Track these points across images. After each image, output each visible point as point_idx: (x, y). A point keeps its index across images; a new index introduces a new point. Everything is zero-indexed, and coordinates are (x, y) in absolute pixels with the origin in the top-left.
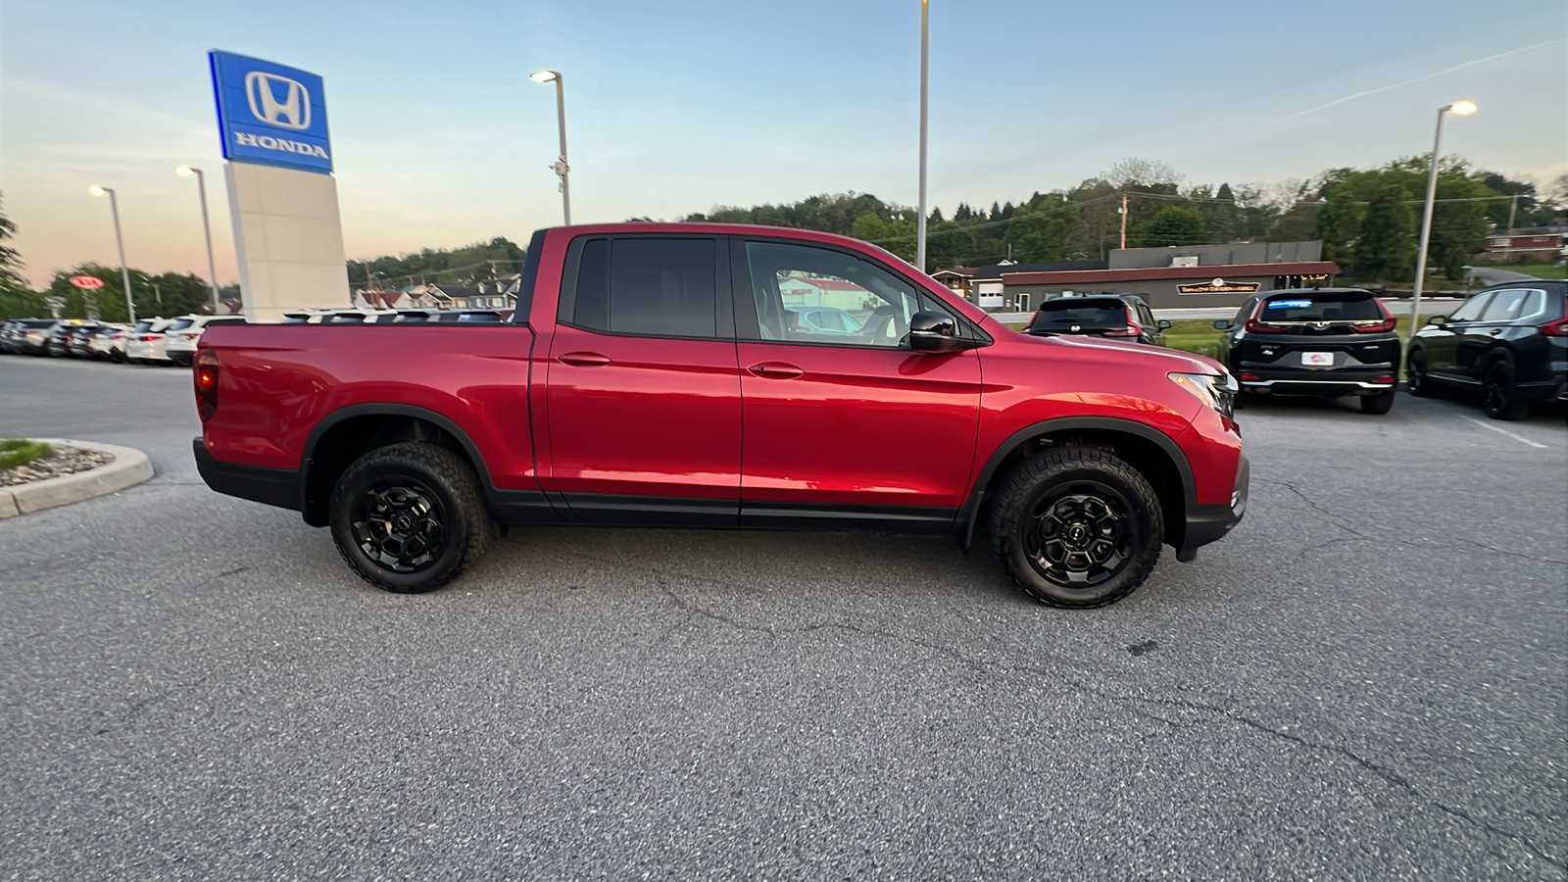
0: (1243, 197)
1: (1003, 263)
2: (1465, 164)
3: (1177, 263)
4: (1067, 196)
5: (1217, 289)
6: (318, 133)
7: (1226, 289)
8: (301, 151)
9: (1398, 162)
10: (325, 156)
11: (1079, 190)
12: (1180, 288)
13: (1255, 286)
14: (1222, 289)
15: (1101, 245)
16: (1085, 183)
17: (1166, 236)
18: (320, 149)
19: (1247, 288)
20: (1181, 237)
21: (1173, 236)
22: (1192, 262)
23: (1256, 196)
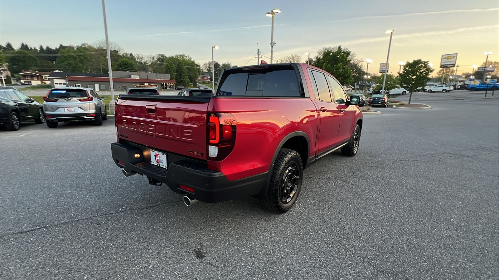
0: (138, 58)
1: (57, 71)
2: (191, 58)
3: (133, 77)
4: (76, 48)
5: (146, 86)
7: (149, 86)
9: (178, 55)
11: (81, 47)
12: (136, 85)
13: (157, 86)
14: (148, 86)
15: (101, 68)
16: (83, 44)
17: (124, 68)
19: (155, 86)
20: (129, 69)
21: (126, 68)
22: (137, 77)
23: (142, 58)
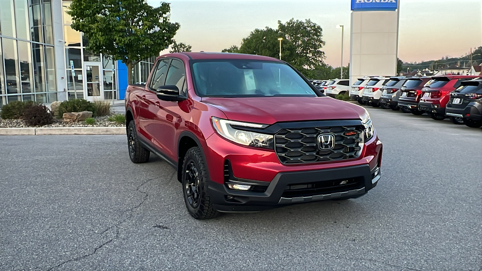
8: (382, 1)
10: (394, 2)
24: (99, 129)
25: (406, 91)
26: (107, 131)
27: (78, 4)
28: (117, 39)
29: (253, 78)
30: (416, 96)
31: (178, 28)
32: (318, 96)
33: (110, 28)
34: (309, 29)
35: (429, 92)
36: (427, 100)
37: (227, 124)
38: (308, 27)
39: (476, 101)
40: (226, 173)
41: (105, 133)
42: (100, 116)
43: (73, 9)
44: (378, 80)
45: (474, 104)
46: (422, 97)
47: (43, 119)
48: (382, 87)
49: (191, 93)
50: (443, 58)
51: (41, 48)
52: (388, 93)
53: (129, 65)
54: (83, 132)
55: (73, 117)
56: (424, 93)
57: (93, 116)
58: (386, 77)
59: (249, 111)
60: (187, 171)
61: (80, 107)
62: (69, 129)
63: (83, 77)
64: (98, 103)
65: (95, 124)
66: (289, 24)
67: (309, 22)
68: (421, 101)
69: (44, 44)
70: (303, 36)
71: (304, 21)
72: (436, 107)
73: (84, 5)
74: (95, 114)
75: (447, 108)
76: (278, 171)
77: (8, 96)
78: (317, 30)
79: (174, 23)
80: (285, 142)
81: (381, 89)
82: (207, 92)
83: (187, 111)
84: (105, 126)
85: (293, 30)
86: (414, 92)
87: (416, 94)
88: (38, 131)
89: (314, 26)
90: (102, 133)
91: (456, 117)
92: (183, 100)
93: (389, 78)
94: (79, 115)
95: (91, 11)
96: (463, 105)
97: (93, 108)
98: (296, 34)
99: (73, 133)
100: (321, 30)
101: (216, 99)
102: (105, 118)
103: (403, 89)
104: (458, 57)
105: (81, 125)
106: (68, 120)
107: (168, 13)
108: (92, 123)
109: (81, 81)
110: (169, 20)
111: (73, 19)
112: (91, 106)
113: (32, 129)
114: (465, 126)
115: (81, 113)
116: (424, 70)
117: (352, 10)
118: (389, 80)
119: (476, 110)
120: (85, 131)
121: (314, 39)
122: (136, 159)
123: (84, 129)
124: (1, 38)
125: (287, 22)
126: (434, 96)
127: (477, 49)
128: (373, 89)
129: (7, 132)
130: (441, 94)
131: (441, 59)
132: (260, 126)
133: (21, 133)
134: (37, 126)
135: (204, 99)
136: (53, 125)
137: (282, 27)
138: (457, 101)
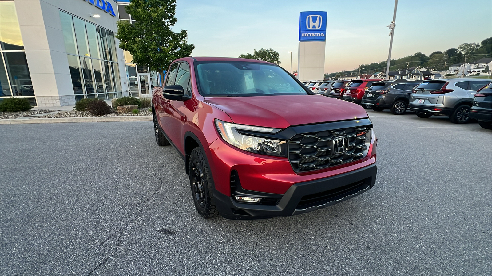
6: (323, 29)
8: (317, 36)
10: (324, 36)
18: (323, 34)
24: (142, 117)
25: (334, 89)
26: (147, 118)
27: (122, 30)
28: (151, 55)
29: (252, 78)
30: (340, 92)
31: (193, 48)
32: (309, 95)
33: (145, 47)
34: (271, 54)
35: (350, 90)
36: (348, 95)
37: (232, 128)
38: (271, 53)
39: (383, 95)
40: (232, 184)
41: (146, 120)
42: (144, 108)
43: (119, 34)
44: (315, 83)
45: (382, 97)
46: (345, 93)
47: (103, 111)
48: (318, 87)
49: (195, 92)
50: (342, 71)
51: (109, 65)
52: (322, 90)
53: (162, 73)
54: (130, 120)
55: (124, 109)
56: (346, 90)
57: (139, 108)
58: (320, 81)
59: (256, 113)
60: (194, 169)
61: (130, 102)
62: (120, 118)
63: (138, 83)
64: (143, 99)
65: (139, 113)
66: (260, 51)
67: (271, 50)
68: (344, 95)
69: (111, 62)
70: (268, 59)
71: (269, 50)
72: (354, 99)
73: (127, 31)
74: (141, 106)
75: (363, 99)
76: (293, 183)
77: (98, 94)
78: (276, 55)
79: (191, 44)
80: (298, 148)
81: (317, 89)
82: (211, 91)
83: (192, 110)
84: (146, 115)
85: (263, 55)
86: (339, 90)
87: (340, 91)
88: (99, 119)
89: (275, 53)
90: (143, 120)
91: (366, 105)
92: (188, 100)
93: (322, 82)
94: (128, 107)
95: (132, 36)
96: (375, 98)
97: (139, 103)
98: (265, 57)
99: (124, 120)
100: (279, 55)
101: (219, 99)
102: (147, 109)
103: (332, 88)
104: (350, 70)
105: (129, 115)
106: (121, 111)
107: (186, 37)
108: (137, 113)
109: (137, 85)
110: (186, 42)
111: (121, 41)
112: (137, 102)
113: (95, 118)
114: (372, 110)
115: (129, 106)
116: (332, 78)
117: (299, 41)
118: (322, 83)
119: (383, 101)
120: (131, 119)
121: (274, 60)
122: (160, 143)
123: (131, 117)
124: (79, 57)
125: (259, 50)
126: (353, 92)
127: (361, 66)
128: (313, 88)
129: (77, 120)
130: (358, 91)
131: (341, 72)
132: (270, 130)
133: (87, 121)
134: (99, 115)
135: (207, 99)
136: (110, 115)
137: (256, 53)
138: (370, 95)
